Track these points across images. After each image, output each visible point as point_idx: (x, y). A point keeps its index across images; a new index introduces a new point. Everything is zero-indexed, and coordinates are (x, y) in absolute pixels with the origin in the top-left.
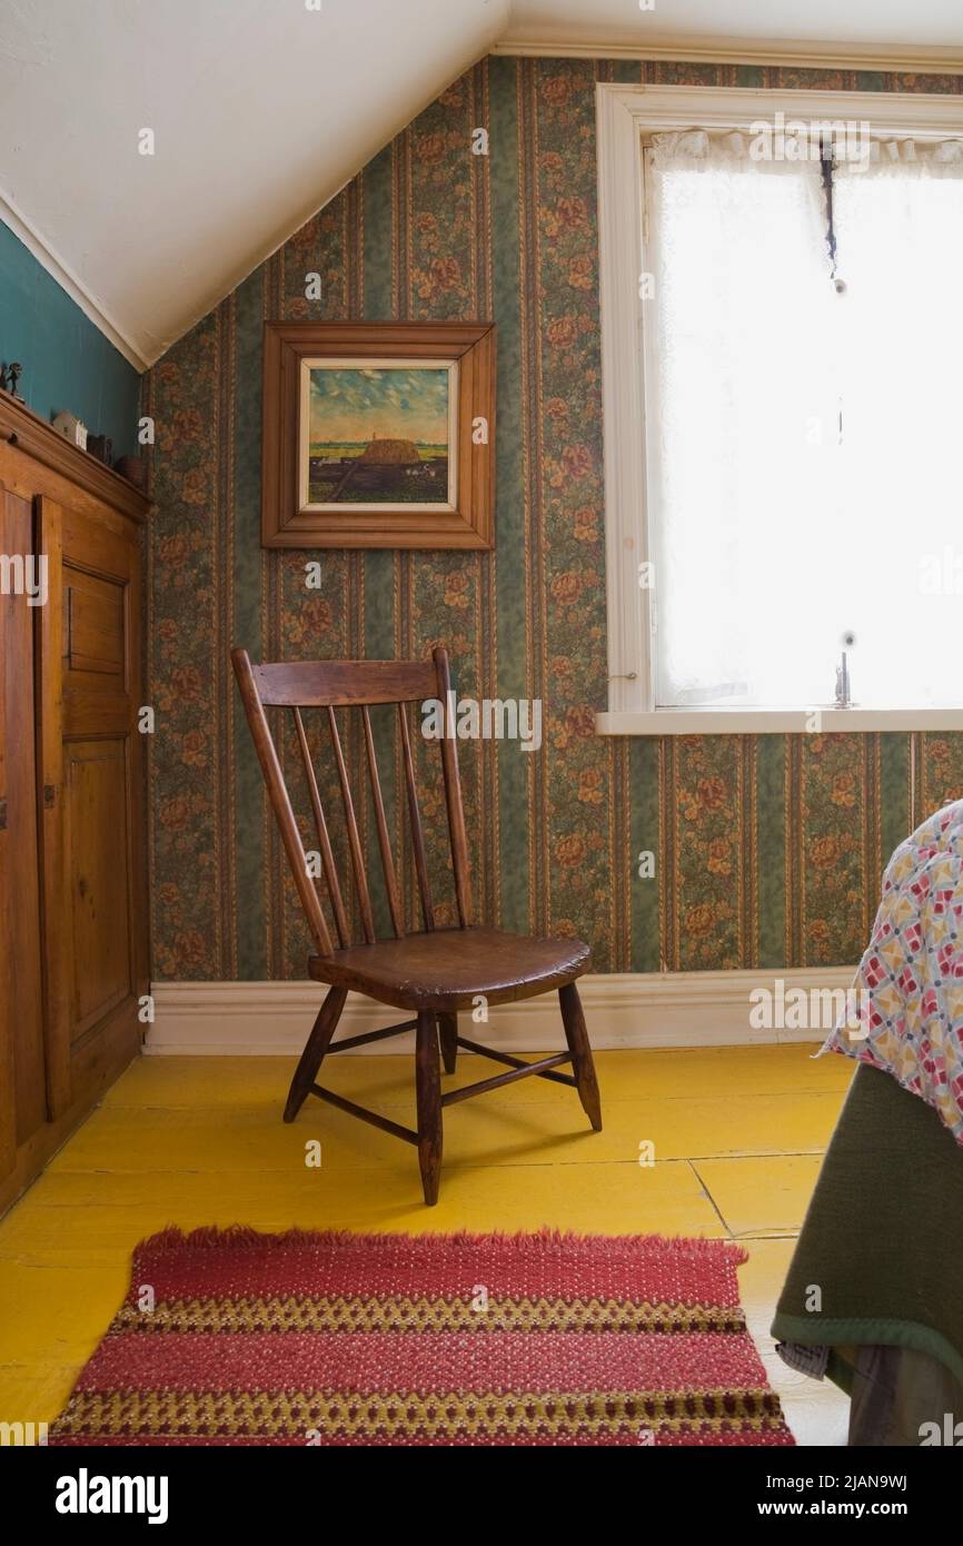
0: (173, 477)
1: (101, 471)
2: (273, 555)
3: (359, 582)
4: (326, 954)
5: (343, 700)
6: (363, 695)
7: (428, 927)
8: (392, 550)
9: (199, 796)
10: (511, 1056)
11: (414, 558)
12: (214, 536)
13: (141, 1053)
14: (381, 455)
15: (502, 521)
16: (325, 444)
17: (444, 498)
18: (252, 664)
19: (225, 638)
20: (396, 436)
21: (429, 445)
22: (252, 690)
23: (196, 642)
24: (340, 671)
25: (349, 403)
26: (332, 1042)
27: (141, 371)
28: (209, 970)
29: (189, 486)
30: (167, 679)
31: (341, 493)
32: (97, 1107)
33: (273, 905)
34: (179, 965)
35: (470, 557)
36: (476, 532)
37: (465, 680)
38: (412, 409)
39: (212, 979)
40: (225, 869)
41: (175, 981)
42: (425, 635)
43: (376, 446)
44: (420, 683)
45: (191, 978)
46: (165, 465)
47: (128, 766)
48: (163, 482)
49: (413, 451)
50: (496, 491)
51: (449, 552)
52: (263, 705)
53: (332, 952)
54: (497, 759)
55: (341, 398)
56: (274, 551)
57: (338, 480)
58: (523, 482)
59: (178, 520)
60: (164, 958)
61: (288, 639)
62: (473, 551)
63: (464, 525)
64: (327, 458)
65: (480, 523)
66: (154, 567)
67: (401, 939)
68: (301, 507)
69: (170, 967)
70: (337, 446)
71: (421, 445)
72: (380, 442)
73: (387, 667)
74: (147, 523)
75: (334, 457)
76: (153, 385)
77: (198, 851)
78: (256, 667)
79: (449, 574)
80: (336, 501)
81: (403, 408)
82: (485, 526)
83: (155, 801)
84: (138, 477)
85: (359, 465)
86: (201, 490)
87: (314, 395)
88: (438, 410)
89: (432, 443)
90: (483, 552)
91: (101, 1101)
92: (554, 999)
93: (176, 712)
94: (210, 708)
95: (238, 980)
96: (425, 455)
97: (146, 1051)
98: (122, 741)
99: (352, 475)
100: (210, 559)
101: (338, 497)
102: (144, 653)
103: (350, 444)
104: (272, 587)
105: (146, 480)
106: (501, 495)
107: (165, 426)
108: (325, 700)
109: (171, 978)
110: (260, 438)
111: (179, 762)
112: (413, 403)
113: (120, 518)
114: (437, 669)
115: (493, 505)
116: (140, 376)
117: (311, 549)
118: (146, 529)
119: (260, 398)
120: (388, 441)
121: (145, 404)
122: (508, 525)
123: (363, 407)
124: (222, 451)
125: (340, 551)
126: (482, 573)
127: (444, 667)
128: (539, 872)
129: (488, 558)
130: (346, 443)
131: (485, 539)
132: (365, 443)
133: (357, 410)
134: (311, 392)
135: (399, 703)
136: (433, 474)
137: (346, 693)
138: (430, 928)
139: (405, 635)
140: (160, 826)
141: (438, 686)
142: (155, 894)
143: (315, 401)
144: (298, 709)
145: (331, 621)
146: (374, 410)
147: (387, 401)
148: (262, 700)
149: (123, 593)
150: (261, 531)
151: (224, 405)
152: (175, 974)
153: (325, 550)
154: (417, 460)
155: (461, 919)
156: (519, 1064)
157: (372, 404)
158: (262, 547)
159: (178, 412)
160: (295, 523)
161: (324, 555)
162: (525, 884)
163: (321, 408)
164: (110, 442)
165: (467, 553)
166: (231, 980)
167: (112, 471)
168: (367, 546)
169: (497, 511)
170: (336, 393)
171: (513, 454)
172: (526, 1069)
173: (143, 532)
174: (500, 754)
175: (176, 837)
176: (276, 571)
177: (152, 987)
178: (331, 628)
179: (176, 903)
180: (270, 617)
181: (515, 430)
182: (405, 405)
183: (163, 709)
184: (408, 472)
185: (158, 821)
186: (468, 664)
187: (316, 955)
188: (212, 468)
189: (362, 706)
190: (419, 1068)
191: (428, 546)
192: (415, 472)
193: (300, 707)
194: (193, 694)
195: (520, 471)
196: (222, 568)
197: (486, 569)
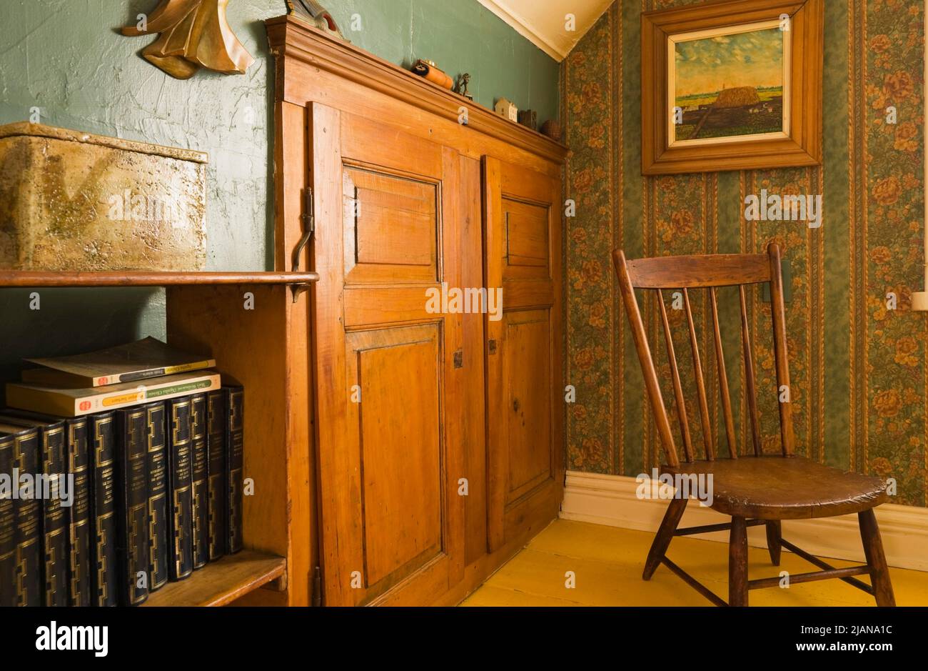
0: (583, 131)
1: (528, 133)
2: (650, 180)
3: (713, 196)
4: (674, 465)
5: (695, 284)
6: (710, 280)
7: (757, 453)
8: (738, 171)
9: (600, 348)
10: (819, 559)
11: (756, 175)
12: (610, 169)
13: (558, 517)
14: (729, 100)
15: (829, 141)
16: (687, 97)
17: (780, 129)
18: (627, 259)
19: (618, 239)
20: (743, 85)
21: (767, 89)
22: (626, 278)
23: (598, 243)
24: (693, 263)
25: (704, 64)
26: (678, 528)
27: (559, 61)
28: (604, 466)
29: (593, 135)
30: (580, 269)
31: (699, 131)
32: (523, 548)
33: (649, 426)
34: (585, 460)
35: (802, 172)
36: (806, 152)
37: (797, 267)
38: (754, 62)
39: (606, 473)
40: (617, 397)
41: (582, 471)
42: (764, 233)
43: (726, 93)
44: (756, 270)
45: (593, 470)
46: (577, 123)
47: (551, 326)
48: (575, 134)
49: (755, 94)
50: (823, 119)
51: (784, 169)
52: (634, 288)
53: (678, 464)
54: (823, 327)
55: (699, 61)
56: (651, 177)
57: (697, 122)
58: (848, 108)
59: (585, 160)
60: (575, 455)
61: (662, 239)
62: (804, 167)
63: (796, 147)
64: (688, 107)
65: (810, 144)
66: (571, 193)
67: (734, 459)
68: (669, 144)
69: (579, 462)
70: (695, 97)
71: (761, 89)
72: (728, 90)
73: (730, 259)
74: (565, 164)
75: (694, 106)
76: (568, 69)
77: (599, 385)
78: (630, 261)
79: (784, 186)
80: (695, 138)
81: (746, 62)
82: (813, 148)
83: (571, 350)
84: (556, 134)
85: (713, 110)
86: (601, 138)
87: (678, 61)
88: (774, 60)
89: (770, 86)
90: (812, 167)
91: (527, 545)
92: (852, 519)
93: (585, 290)
94: (608, 288)
95: (624, 475)
96: (764, 96)
97: (562, 516)
98: (547, 311)
99: (707, 118)
100: (607, 185)
101: (697, 135)
102: (564, 251)
103: (705, 95)
104: (650, 203)
105: (563, 134)
106: (828, 122)
107: (576, 96)
108: (681, 283)
109: (579, 469)
110: (640, 98)
111: (587, 324)
112: (753, 58)
113: (545, 162)
114: (770, 259)
115: (820, 130)
116: (559, 64)
117: (678, 174)
118: (565, 167)
119: (639, 69)
120: (735, 89)
121: (563, 82)
122: (834, 144)
123: (715, 66)
124: (614, 110)
125: (699, 174)
126: (812, 183)
127: (776, 258)
128: (858, 418)
129: (817, 172)
130: (703, 95)
131: (813, 158)
132: (717, 93)
133: (711, 68)
134: (676, 60)
135: (739, 285)
136: (770, 110)
137: (696, 278)
138: (759, 453)
139: (749, 234)
140: (574, 366)
141: (771, 272)
142: (570, 412)
143: (679, 67)
144: (660, 291)
145: (693, 225)
146: (723, 67)
147: (734, 59)
148: (633, 284)
149: (548, 212)
150: (641, 164)
151: (615, 77)
152: (582, 466)
153: (688, 174)
154: (757, 101)
155: (784, 449)
156: (827, 568)
157: (722, 62)
158: (642, 175)
159: (585, 86)
160: (665, 157)
161: (687, 178)
162: (846, 427)
163: (683, 71)
164: (535, 114)
165: (799, 169)
166: (619, 474)
167: (537, 133)
168: (718, 169)
169: (825, 133)
170: (694, 58)
171: (840, 86)
172: (830, 573)
173: (563, 170)
174: (825, 324)
175: (585, 374)
176: (653, 189)
177: (567, 473)
178: (692, 230)
179: (584, 419)
180: (649, 224)
181: (842, 67)
182: (748, 60)
183: (576, 288)
184: (751, 111)
185: (573, 364)
186: (800, 254)
187: (666, 464)
188: (608, 122)
189: (710, 287)
190: (731, 557)
191: (766, 166)
192: (756, 111)
193: (662, 289)
194: (596, 278)
195: (845, 100)
196: (615, 191)
197: (815, 180)
